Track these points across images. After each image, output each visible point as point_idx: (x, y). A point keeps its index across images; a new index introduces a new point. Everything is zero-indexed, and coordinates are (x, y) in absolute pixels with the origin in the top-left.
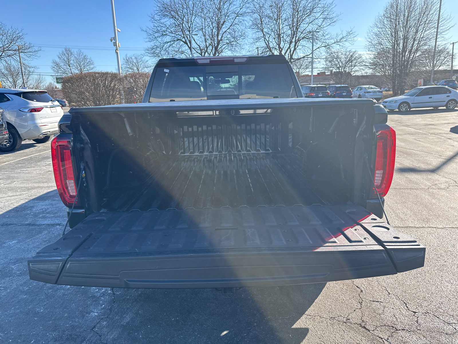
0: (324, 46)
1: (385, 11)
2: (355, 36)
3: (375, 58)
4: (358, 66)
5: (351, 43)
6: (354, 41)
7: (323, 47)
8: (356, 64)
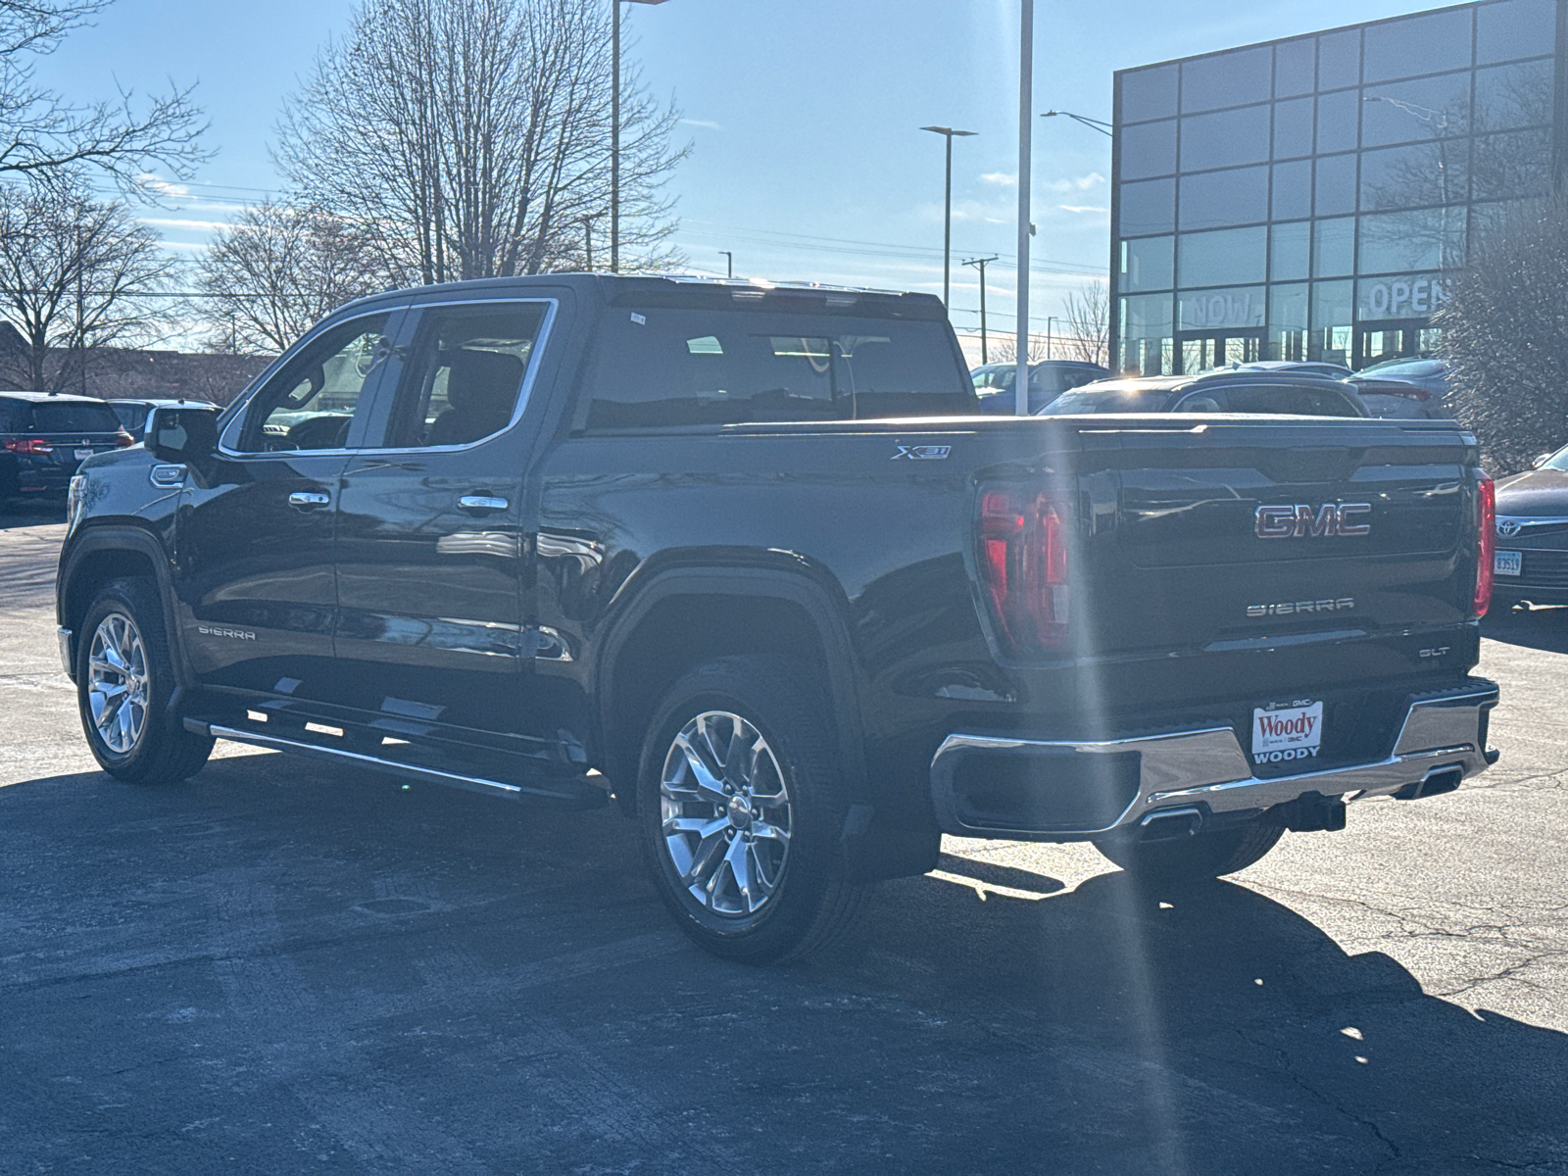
0: (17, 167)
1: (359, 29)
2: (193, 130)
3: (221, 258)
4: (129, 294)
5: (177, 165)
6: (193, 161)
7: (11, 167)
8: (123, 281)
